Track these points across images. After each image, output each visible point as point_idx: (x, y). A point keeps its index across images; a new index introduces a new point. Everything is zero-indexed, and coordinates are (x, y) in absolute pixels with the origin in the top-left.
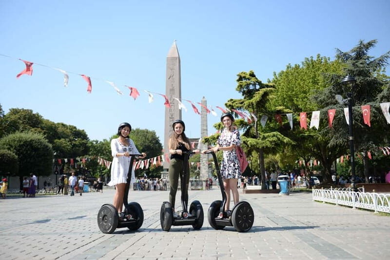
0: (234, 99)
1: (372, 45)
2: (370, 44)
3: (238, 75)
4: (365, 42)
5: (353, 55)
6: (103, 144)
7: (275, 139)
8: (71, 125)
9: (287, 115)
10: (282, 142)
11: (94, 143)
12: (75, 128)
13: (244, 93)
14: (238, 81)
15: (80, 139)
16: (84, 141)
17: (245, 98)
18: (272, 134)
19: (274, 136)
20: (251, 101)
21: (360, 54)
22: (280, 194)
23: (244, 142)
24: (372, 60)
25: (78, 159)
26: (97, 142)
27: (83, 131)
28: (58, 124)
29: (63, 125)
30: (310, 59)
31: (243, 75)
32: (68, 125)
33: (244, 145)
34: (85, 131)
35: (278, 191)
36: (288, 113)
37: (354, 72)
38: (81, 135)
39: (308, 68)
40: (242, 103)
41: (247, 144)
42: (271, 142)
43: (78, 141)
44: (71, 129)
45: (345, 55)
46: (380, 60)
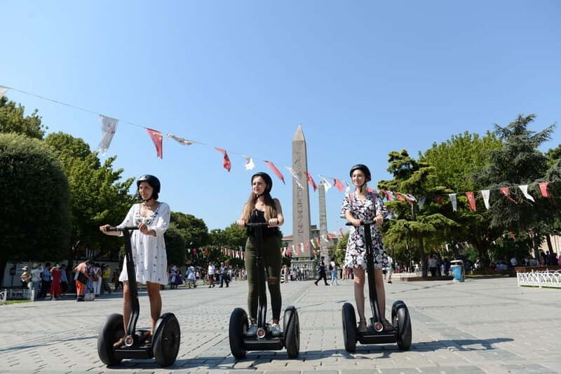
0: (386, 180)
1: (530, 120)
2: (529, 119)
3: (390, 155)
4: (524, 117)
5: (512, 130)
6: (225, 233)
7: (439, 221)
8: (189, 214)
9: (450, 195)
10: (446, 224)
11: (217, 232)
12: (193, 217)
13: (396, 173)
14: (390, 161)
15: (198, 228)
16: (203, 231)
17: (396, 179)
18: (435, 215)
19: (438, 218)
20: (408, 181)
21: (519, 128)
22: (454, 280)
23: (405, 226)
24: (533, 135)
25: (201, 249)
26: (219, 230)
27: (201, 220)
28: (177, 213)
29: (181, 214)
30: (458, 136)
31: (396, 155)
32: (186, 214)
33: (406, 229)
34: (203, 220)
35: (451, 278)
36: (451, 193)
37: (517, 147)
38: (199, 224)
39: (457, 146)
40: (395, 184)
41: (408, 228)
42: (434, 225)
43: (196, 231)
44: (190, 219)
45: (504, 130)
46: (543, 135)
